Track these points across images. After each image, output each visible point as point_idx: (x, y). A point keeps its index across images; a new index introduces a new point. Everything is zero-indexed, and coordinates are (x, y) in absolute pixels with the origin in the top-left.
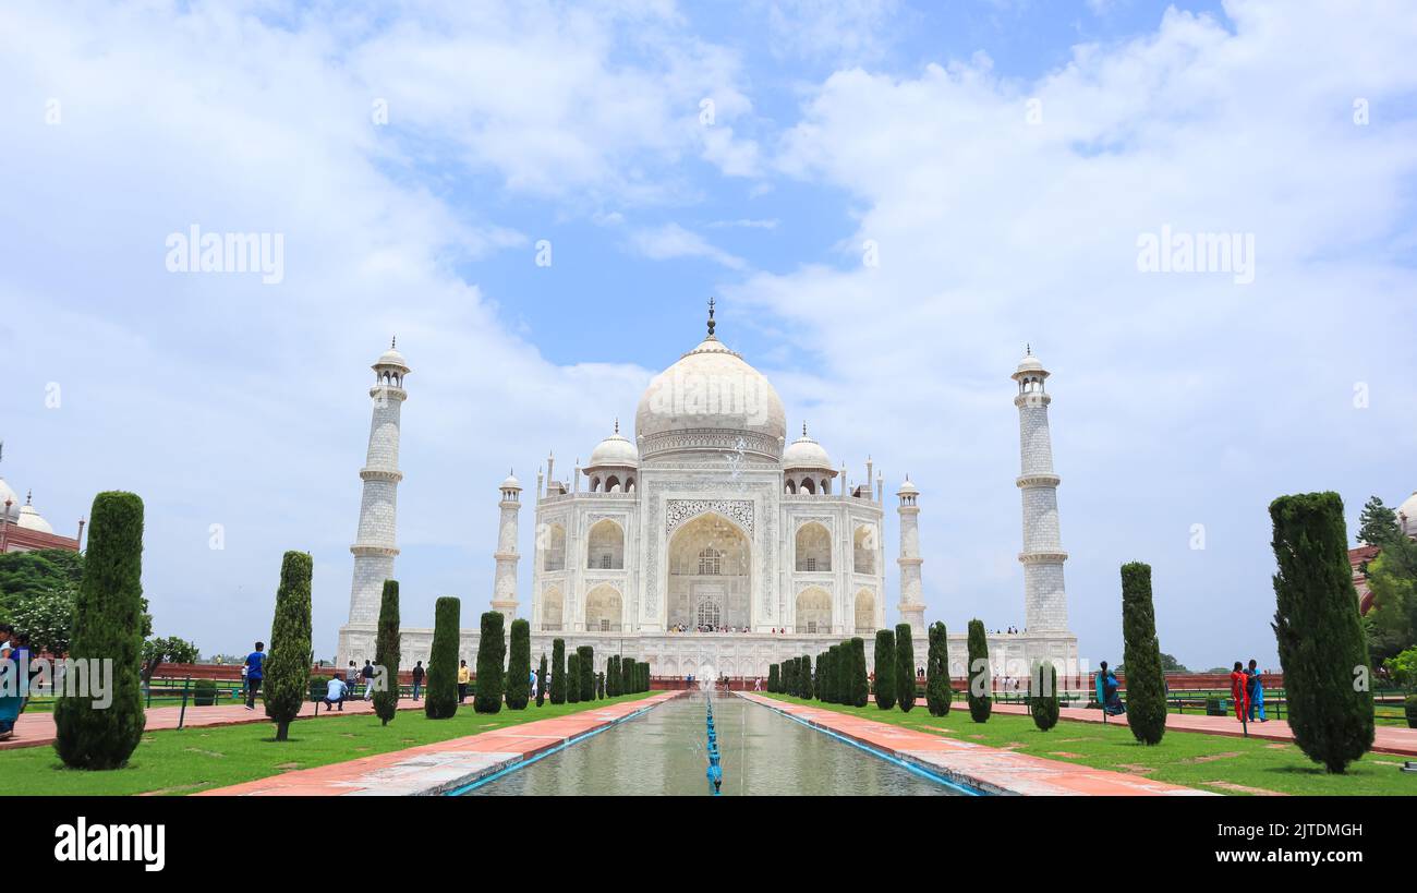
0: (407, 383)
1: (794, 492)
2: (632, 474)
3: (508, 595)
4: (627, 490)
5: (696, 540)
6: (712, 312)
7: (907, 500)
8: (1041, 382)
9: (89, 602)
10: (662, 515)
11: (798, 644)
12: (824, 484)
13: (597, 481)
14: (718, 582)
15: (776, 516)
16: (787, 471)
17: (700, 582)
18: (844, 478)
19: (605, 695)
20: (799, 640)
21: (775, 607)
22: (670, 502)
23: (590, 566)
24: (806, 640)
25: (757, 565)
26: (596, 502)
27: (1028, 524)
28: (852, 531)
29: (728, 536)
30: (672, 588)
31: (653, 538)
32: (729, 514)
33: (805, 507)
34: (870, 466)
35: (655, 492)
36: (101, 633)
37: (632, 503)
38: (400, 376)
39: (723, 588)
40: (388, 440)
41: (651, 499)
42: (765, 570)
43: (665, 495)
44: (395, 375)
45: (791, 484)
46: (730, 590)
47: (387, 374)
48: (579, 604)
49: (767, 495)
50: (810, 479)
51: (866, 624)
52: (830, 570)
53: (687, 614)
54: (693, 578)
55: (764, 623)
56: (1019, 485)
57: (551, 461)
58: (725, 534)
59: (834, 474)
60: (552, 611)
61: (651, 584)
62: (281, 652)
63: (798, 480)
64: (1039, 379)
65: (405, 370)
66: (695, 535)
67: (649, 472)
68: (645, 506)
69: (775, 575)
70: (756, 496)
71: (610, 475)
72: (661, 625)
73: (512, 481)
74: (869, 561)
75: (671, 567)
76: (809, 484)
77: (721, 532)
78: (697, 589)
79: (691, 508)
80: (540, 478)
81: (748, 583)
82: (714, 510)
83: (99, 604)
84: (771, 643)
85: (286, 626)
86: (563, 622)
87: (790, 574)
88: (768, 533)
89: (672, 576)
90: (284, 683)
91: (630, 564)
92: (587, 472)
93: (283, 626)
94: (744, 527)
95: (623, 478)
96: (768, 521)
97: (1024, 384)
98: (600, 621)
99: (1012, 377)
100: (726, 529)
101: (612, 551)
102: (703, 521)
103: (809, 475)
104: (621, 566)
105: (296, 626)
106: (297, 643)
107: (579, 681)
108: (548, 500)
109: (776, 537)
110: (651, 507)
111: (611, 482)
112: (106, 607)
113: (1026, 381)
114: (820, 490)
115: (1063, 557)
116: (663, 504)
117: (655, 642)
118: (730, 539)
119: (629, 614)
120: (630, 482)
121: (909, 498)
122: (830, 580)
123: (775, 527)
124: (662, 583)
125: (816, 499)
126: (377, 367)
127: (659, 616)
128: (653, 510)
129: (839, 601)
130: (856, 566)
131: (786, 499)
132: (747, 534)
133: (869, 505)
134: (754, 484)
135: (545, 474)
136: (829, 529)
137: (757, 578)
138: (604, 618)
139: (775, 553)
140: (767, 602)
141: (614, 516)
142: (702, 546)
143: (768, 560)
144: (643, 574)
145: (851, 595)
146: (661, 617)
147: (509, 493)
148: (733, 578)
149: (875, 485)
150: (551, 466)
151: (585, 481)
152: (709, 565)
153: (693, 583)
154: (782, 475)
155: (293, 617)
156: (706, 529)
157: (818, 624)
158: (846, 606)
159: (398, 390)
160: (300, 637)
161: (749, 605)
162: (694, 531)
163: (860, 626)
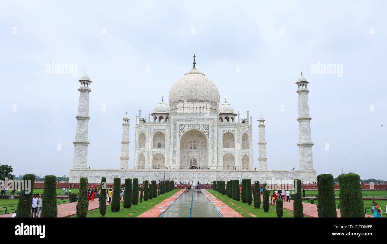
1: (222, 122)
2: (167, 116)
3: (126, 155)
4: (166, 121)
5: (189, 137)
6: (194, 59)
7: (261, 122)
8: (306, 85)
9: (46, 202)
10: (178, 130)
11: (223, 173)
12: (232, 118)
13: (156, 118)
14: (197, 151)
15: (216, 130)
16: (220, 114)
17: (190, 152)
18: (239, 117)
19: (160, 194)
20: (224, 172)
21: (216, 160)
22: (181, 125)
23: (154, 147)
24: (226, 172)
25: (210, 146)
26: (155, 125)
27: (300, 133)
28: (242, 135)
29: (200, 136)
30: (182, 154)
31: (175, 137)
32: (200, 129)
33: (226, 127)
34: (248, 112)
35: (176, 122)
36: (49, 208)
37: (168, 125)
38: (88, 84)
39: (198, 154)
40: (85, 106)
41: (174, 124)
42: (212, 148)
43: (179, 123)
44: (87, 83)
45: (221, 118)
46: (201, 154)
47: (84, 83)
48: (150, 159)
49: (213, 123)
50: (228, 117)
51: (246, 166)
52: (234, 148)
53: (186, 162)
54: (188, 150)
55: (212, 165)
56: (298, 120)
57: (140, 111)
58: (199, 136)
59: (236, 115)
60: (141, 162)
61: (174, 152)
62: (81, 204)
63: (224, 117)
64: (305, 84)
65: (90, 82)
66: (189, 136)
67: (173, 115)
68: (172, 126)
69: (216, 150)
70: (209, 123)
71: (160, 116)
72: (178, 166)
73: (126, 117)
74: (247, 144)
75: (181, 147)
76: (227, 118)
77: (198, 135)
78: (190, 154)
79: (187, 127)
80: (137, 117)
81: (207, 152)
82: (195, 128)
83: (49, 202)
84: (214, 173)
85: (82, 197)
86: (145, 165)
87: (220, 149)
88: (213, 135)
89: (181, 150)
90: (82, 211)
91: (167, 146)
92: (152, 115)
93: (81, 197)
94: (205, 133)
95: (164, 116)
96: (213, 131)
97: (300, 86)
98: (157, 165)
99: (296, 83)
100: (199, 134)
101: (161, 142)
102: (192, 131)
103: (227, 116)
104: (164, 146)
105: (85, 197)
106: (85, 201)
107: (152, 192)
108: (139, 125)
109: (216, 136)
110: (174, 127)
111: (161, 118)
112: (50, 203)
113: (301, 85)
114: (231, 121)
115: (312, 145)
116: (178, 126)
117: (176, 172)
118: (201, 137)
119: (167, 162)
120: (167, 118)
121: (262, 122)
122: (234, 151)
123: (216, 133)
124: (178, 152)
125: (229, 124)
126: (81, 81)
127: (177, 163)
128: (175, 128)
129: (237, 158)
130: (243, 146)
131: (219, 124)
132: (207, 136)
133: (248, 126)
134: (209, 119)
135: (138, 115)
136: (234, 134)
137: (210, 150)
138: (159, 164)
139: (216, 142)
140: (213, 158)
141: (162, 130)
142: (191, 140)
143: (213, 144)
144: (172, 149)
145: (241, 156)
146: (178, 163)
147: (126, 120)
148: (202, 150)
149: (249, 119)
150: (140, 112)
151: (152, 118)
152: (194, 146)
153: (188, 152)
154: (218, 116)
155: (84, 194)
156: (193, 134)
157: (230, 166)
158: (239, 160)
159: (88, 89)
160: (85, 199)
161: (207, 159)
162: (189, 134)
163: (244, 166)
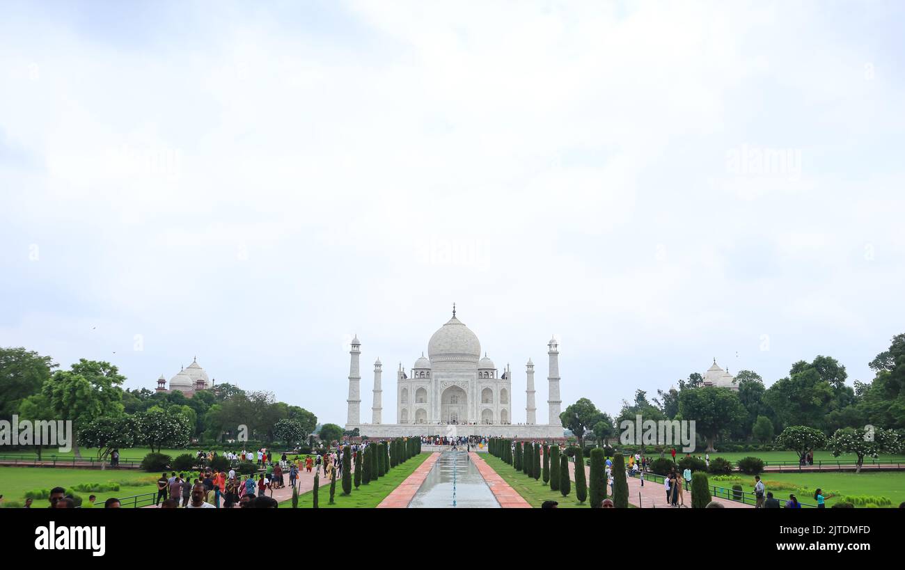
0: (361, 349)
1: (481, 377)
2: (428, 372)
5: (450, 393)
6: (454, 307)
10: (439, 386)
12: (492, 373)
13: (417, 373)
14: (457, 406)
15: (475, 386)
16: (480, 370)
17: (451, 406)
20: (481, 427)
21: (475, 415)
22: (442, 382)
23: (416, 402)
25: (469, 401)
26: (417, 381)
28: (500, 391)
29: (460, 392)
30: (443, 408)
31: (436, 393)
32: (460, 385)
33: (485, 382)
34: (508, 365)
35: (437, 378)
37: (429, 382)
38: (358, 347)
39: (459, 408)
40: (356, 368)
41: (435, 380)
42: (472, 403)
43: (440, 379)
45: (481, 374)
46: (461, 409)
47: (354, 346)
48: (413, 414)
49: (473, 379)
51: (505, 421)
52: (492, 403)
53: (447, 417)
54: (449, 405)
56: (548, 379)
59: (496, 370)
60: (404, 416)
61: (435, 407)
63: (483, 372)
65: (360, 345)
67: (434, 371)
68: (433, 384)
69: (475, 405)
70: (469, 379)
71: (421, 371)
72: (439, 421)
74: (506, 399)
75: (442, 402)
76: (487, 374)
78: (450, 408)
79: (448, 383)
81: (467, 406)
82: (456, 384)
84: (472, 427)
86: (408, 420)
87: (480, 403)
88: (473, 391)
89: (442, 405)
91: (429, 401)
92: (413, 369)
94: (465, 389)
95: (425, 372)
96: (473, 387)
99: (547, 345)
100: (459, 389)
101: (423, 397)
102: (452, 387)
103: (487, 371)
104: (426, 402)
108: (401, 380)
109: (475, 392)
111: (422, 374)
113: (551, 347)
114: (490, 376)
116: (439, 382)
119: (429, 417)
121: (531, 367)
122: (493, 406)
123: (475, 390)
124: (439, 407)
125: (488, 379)
126: (352, 344)
128: (436, 384)
129: (495, 413)
130: (501, 401)
131: (479, 380)
132: (466, 391)
133: (507, 380)
134: (468, 375)
135: (399, 369)
136: (492, 390)
137: (470, 406)
138: (421, 419)
139: (475, 397)
140: (473, 413)
141: (424, 387)
142: (451, 395)
143: (473, 400)
144: (433, 405)
145: (499, 411)
146: (439, 419)
147: (377, 366)
148: (462, 404)
150: (400, 366)
151: (413, 372)
152: (454, 401)
154: (478, 371)
156: (453, 390)
157: (489, 421)
158: (498, 414)
159: (358, 351)
161: (467, 414)
162: (449, 390)
